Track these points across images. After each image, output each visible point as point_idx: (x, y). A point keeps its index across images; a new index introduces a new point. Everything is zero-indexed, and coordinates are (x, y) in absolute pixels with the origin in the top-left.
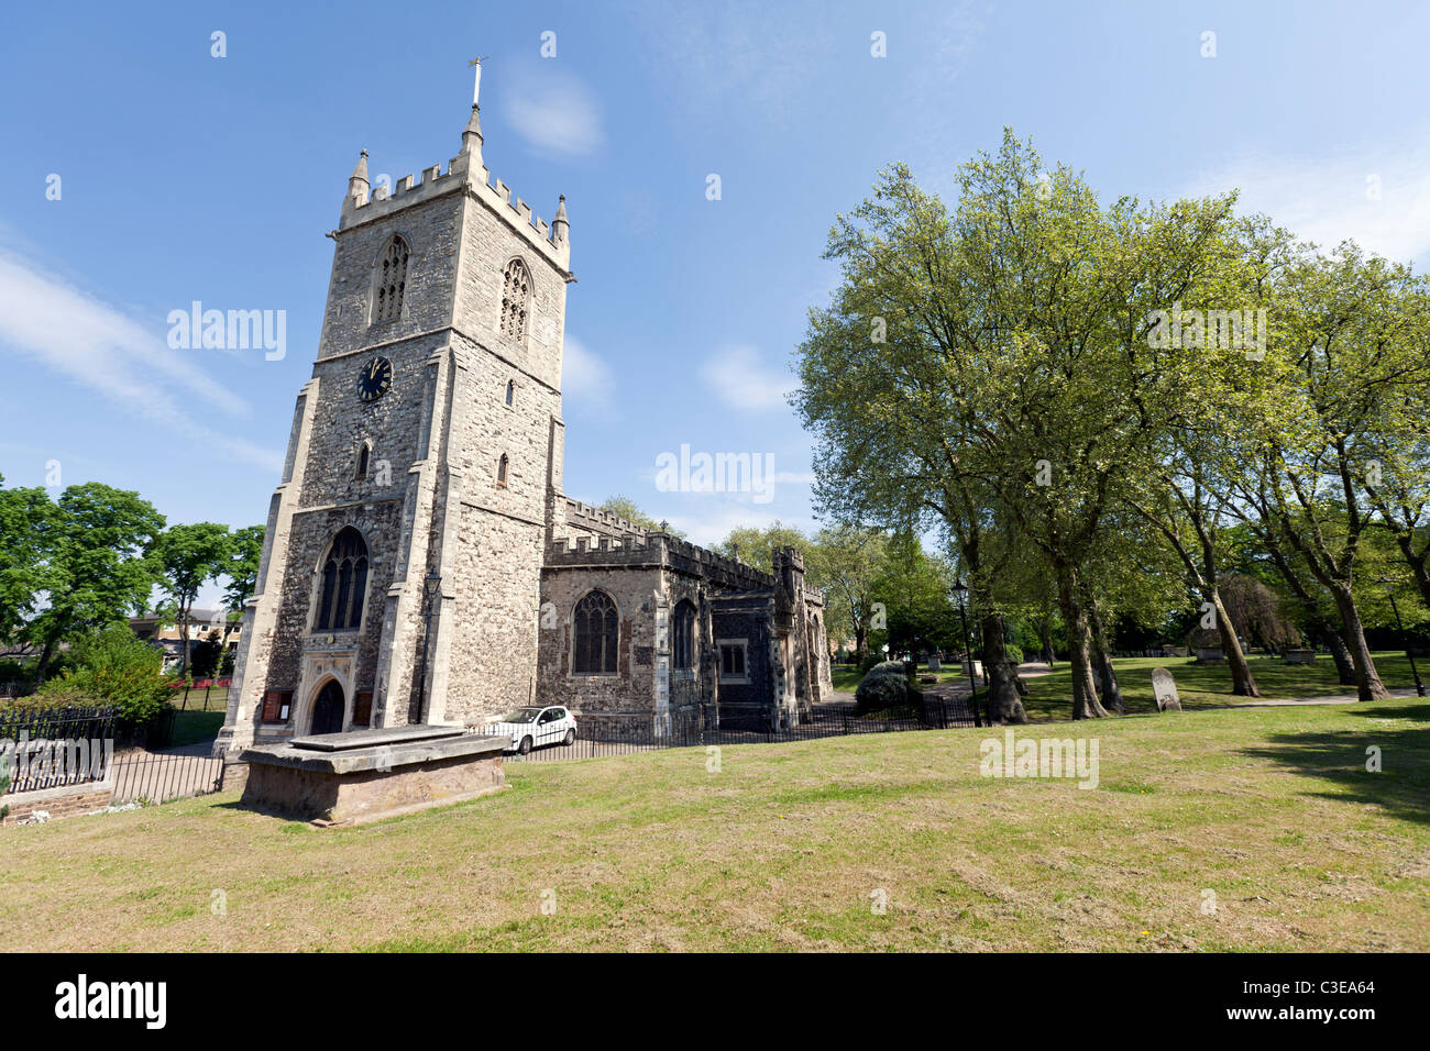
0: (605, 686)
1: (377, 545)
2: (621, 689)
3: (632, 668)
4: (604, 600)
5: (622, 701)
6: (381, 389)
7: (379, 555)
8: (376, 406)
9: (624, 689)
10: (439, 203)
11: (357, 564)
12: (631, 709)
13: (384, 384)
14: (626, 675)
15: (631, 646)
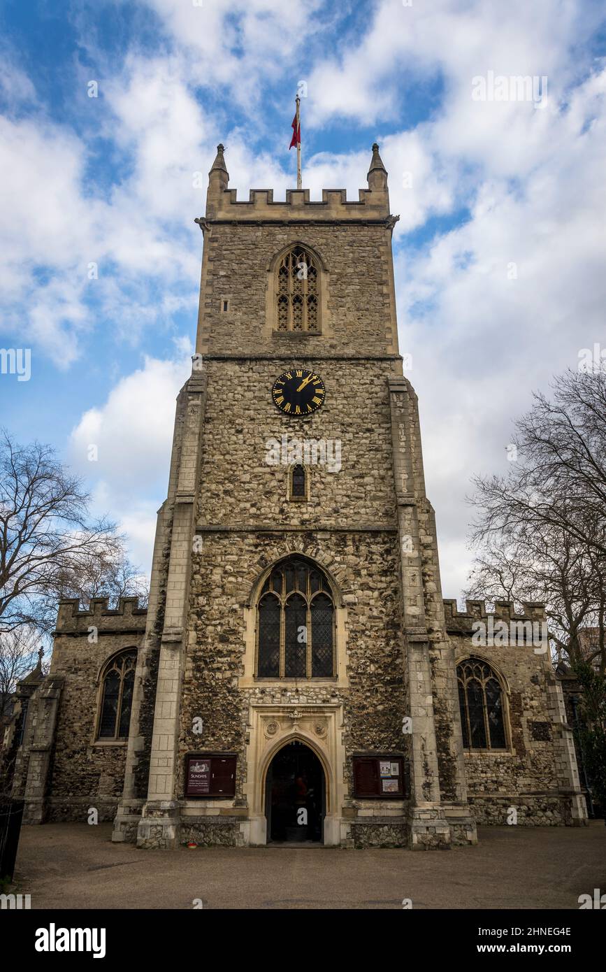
0: (497, 764)
1: (345, 581)
2: (518, 768)
3: (527, 745)
4: (482, 669)
5: (522, 781)
6: (314, 405)
7: (350, 592)
8: (307, 422)
9: (521, 767)
10: (355, 229)
11: (312, 602)
12: (533, 789)
13: (317, 400)
14: (522, 752)
15: (523, 720)
